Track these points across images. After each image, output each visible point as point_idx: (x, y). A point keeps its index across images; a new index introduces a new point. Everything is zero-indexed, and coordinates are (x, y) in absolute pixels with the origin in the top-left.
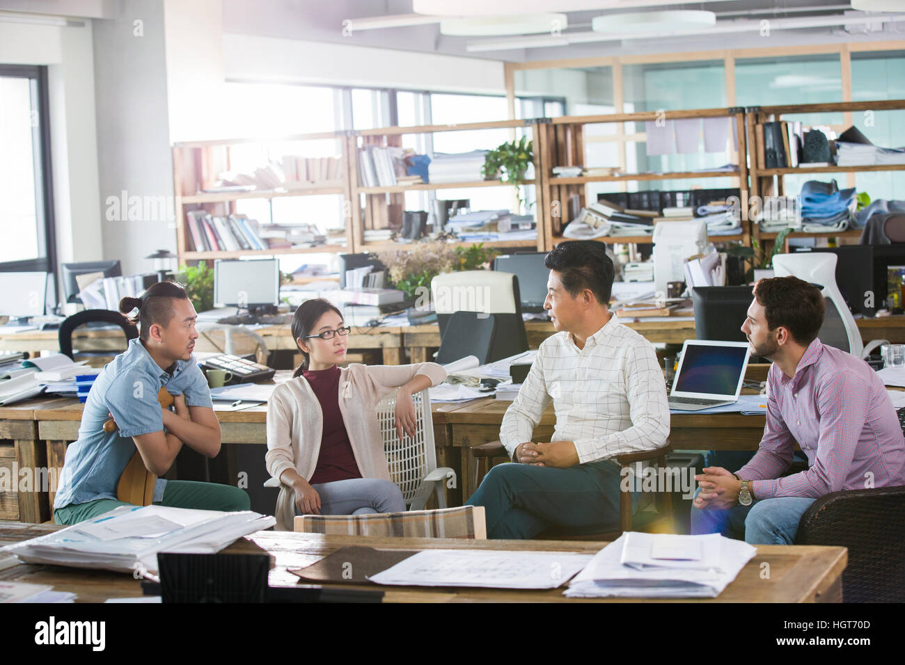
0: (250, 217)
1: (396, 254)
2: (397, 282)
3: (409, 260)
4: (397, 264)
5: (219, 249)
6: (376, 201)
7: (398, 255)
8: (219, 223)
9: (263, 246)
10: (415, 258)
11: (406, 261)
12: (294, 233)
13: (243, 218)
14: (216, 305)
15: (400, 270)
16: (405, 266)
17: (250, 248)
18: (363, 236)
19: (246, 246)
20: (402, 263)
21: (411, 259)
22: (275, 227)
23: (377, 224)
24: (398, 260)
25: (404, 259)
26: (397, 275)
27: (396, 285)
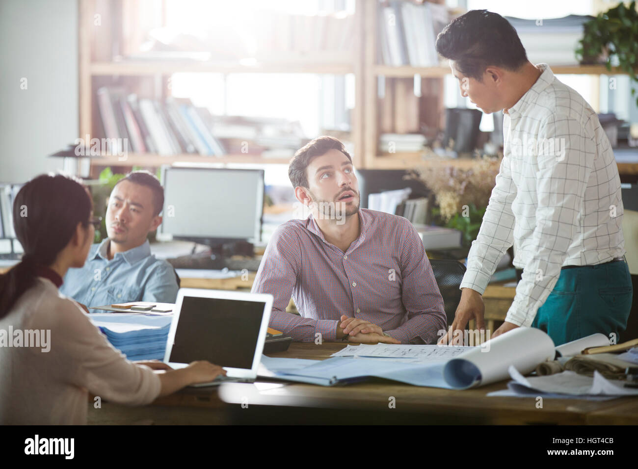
0: (198, 102)
1: (448, 172)
2: (449, 216)
3: (470, 183)
4: (449, 189)
5: (147, 149)
6: (400, 89)
7: (452, 175)
8: (148, 110)
9: (217, 150)
10: (479, 179)
11: (464, 184)
12: (269, 132)
13: (186, 103)
14: (159, 236)
15: (454, 198)
16: (462, 192)
17: (197, 152)
18: (378, 143)
19: (191, 148)
20: (458, 187)
21: (472, 180)
22: (239, 121)
23: (401, 124)
24: (452, 183)
25: (461, 182)
26: (450, 206)
27: (447, 221)
